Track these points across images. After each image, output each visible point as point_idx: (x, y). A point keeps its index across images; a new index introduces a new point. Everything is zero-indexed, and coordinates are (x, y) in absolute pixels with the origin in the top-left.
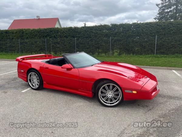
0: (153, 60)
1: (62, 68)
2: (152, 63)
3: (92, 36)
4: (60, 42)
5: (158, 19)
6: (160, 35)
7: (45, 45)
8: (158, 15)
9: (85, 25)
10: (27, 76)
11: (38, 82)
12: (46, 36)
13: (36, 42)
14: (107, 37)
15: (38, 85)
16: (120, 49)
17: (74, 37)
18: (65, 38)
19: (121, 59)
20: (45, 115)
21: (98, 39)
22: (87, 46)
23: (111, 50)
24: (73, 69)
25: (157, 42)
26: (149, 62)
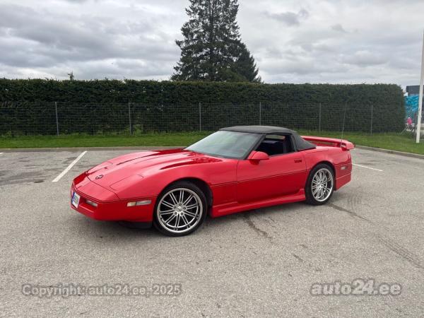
3: (90, 100)
5: (181, 70)
6: (204, 101)
8: (181, 63)
9: (71, 77)
25: (202, 111)
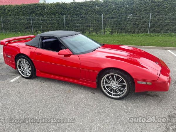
0: (146, 39)
1: (59, 54)
2: (147, 42)
3: (81, 13)
4: (47, 19)
6: (155, 12)
7: (31, 24)
10: (15, 62)
11: (30, 70)
12: (31, 13)
13: (20, 20)
14: (98, 14)
15: (30, 74)
16: (112, 27)
17: (62, 14)
18: (53, 16)
19: (114, 38)
20: (43, 113)
21: (89, 16)
22: (78, 24)
23: (103, 28)
24: (71, 55)
25: (151, 19)
26: (143, 41)
